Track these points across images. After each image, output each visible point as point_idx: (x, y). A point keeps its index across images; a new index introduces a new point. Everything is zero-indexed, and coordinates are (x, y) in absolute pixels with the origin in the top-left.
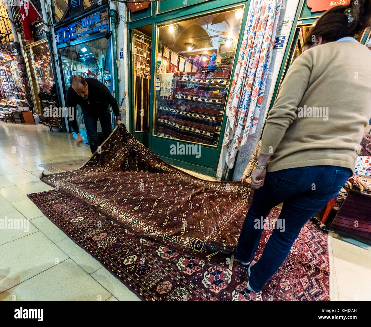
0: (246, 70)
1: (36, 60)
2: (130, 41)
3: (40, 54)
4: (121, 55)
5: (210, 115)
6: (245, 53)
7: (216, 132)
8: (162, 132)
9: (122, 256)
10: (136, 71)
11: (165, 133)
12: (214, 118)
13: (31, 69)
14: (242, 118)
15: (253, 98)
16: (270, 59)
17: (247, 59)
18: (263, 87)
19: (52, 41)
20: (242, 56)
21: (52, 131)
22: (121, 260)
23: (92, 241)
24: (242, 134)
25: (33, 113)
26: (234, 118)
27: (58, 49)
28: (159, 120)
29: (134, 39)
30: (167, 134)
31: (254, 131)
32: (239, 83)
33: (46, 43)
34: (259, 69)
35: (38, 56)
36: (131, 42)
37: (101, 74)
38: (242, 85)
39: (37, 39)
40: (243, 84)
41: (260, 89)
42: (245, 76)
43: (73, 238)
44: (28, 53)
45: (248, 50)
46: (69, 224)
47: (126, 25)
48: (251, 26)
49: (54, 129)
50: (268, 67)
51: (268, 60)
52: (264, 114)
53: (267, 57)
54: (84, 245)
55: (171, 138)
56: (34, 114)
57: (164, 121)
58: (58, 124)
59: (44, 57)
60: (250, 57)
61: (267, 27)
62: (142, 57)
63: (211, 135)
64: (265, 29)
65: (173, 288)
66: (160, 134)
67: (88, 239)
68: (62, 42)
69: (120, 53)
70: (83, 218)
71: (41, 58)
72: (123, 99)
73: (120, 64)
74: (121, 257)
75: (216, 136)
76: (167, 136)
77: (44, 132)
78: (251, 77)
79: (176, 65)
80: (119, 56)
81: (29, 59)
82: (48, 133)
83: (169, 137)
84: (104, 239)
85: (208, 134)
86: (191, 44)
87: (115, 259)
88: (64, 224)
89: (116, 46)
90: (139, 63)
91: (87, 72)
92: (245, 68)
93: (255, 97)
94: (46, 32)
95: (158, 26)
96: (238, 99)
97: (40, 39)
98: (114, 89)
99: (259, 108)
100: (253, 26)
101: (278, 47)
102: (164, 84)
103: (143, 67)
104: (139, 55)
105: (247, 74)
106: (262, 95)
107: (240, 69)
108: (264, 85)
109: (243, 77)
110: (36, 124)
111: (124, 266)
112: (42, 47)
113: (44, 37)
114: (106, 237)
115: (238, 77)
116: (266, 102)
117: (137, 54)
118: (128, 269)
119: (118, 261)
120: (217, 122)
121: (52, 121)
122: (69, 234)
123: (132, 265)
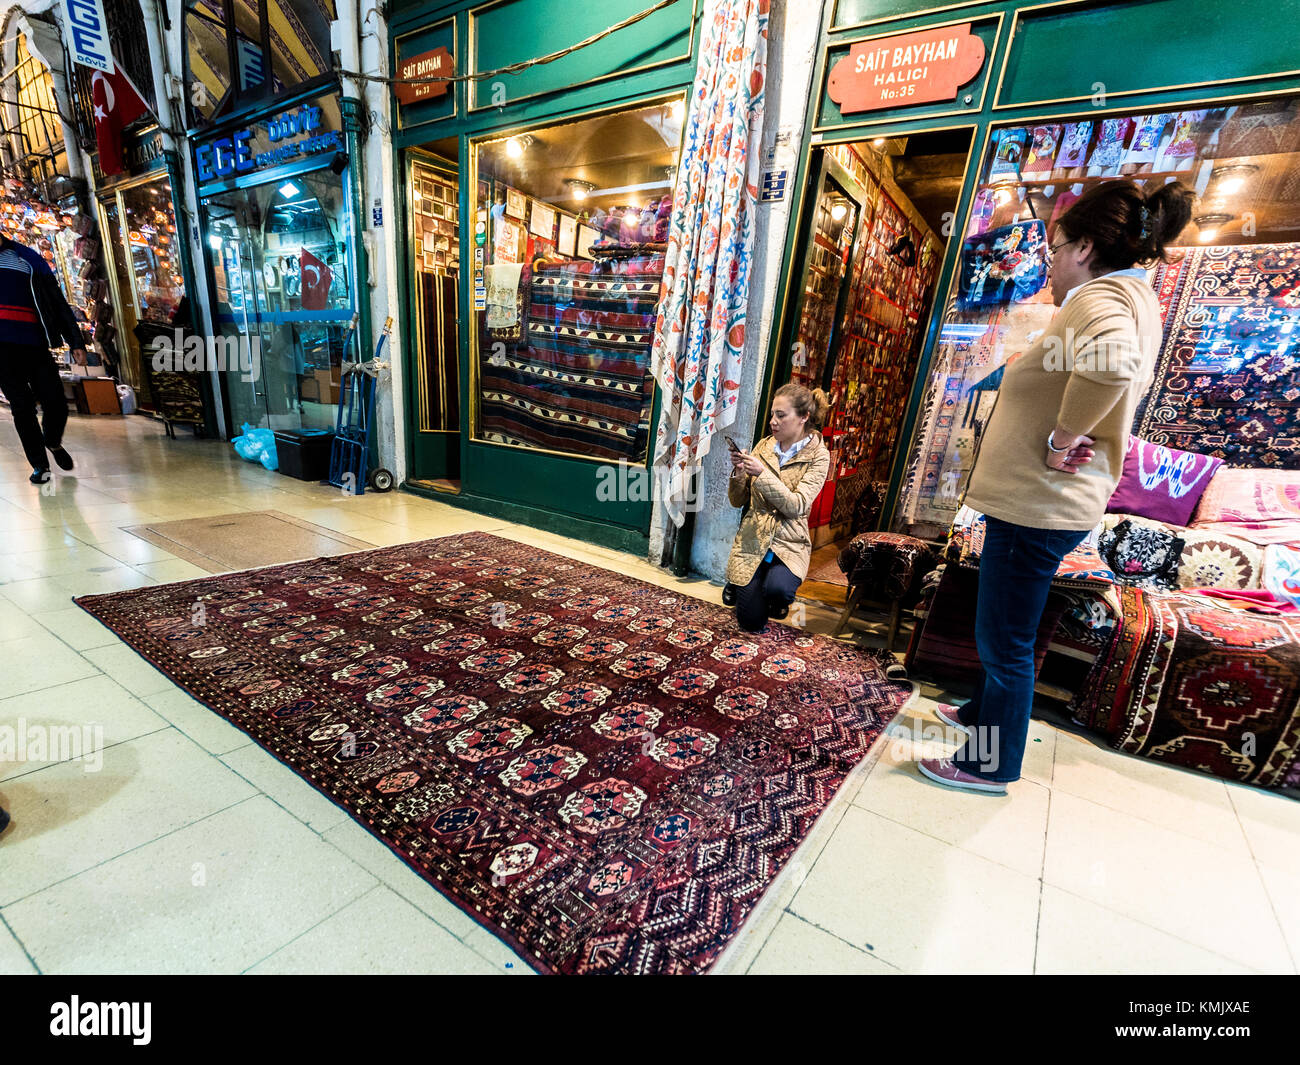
0: (693, 258)
1: (134, 226)
2: (401, 178)
3: (147, 209)
4: (375, 217)
5: (623, 379)
6: (687, 214)
7: (641, 426)
8: (498, 430)
9: (309, 725)
10: (421, 258)
11: (506, 433)
12: (633, 387)
13: (118, 251)
14: (690, 385)
15: (713, 330)
16: (751, 229)
17: (693, 231)
18: (742, 301)
19: (184, 175)
20: (680, 222)
21: (174, 437)
22: (304, 732)
23: (237, 694)
24: (695, 429)
25: (116, 382)
26: (672, 385)
27: (199, 198)
28: (487, 394)
29: (412, 174)
30: (511, 435)
31: (729, 416)
32: (678, 291)
33: (165, 181)
34: (721, 255)
35: (140, 216)
36: (403, 181)
37: (340, 261)
38: (684, 296)
39: (138, 169)
40: (688, 294)
41: (732, 307)
42: (691, 273)
43: (188, 689)
44: (110, 207)
45: (691, 207)
46: (184, 660)
47: (389, 137)
48: (694, 148)
49: (178, 432)
50: (747, 249)
51: (746, 232)
52: (755, 373)
53: (741, 226)
54: (215, 703)
55: (522, 446)
56: (118, 387)
57: (501, 397)
58: (191, 416)
59: (161, 217)
60: (700, 227)
61: (732, 153)
62: (439, 220)
63: (629, 433)
64: (727, 156)
65: (419, 784)
66: (490, 435)
67: (228, 691)
68: (210, 180)
69: (374, 211)
70: (224, 650)
71: (151, 221)
72: (383, 338)
73: (373, 242)
74: (305, 727)
75: (641, 434)
76: (510, 440)
77: (150, 438)
78: (706, 276)
79: (549, 237)
80: (371, 220)
81: (114, 225)
82: (160, 443)
83: (517, 444)
84: (270, 691)
85: (622, 431)
86: (580, 182)
87: (289, 730)
88: (170, 660)
89: (363, 191)
90: (432, 237)
91: (299, 255)
92: (689, 253)
93: (719, 327)
94: (166, 152)
95: (475, 142)
96: (677, 335)
97: (148, 170)
98: (357, 310)
99: (736, 358)
100: (699, 148)
101: (772, 199)
102: (496, 295)
103: (444, 246)
104: (430, 215)
105: (695, 269)
106: (742, 321)
107: (677, 257)
108: (743, 295)
109: (686, 275)
110: (123, 418)
111: (307, 743)
112: (154, 192)
113: (159, 165)
114: (278, 688)
115: (673, 275)
116: (758, 339)
117: (424, 213)
118: (317, 749)
119: (295, 734)
120: (642, 396)
121: (172, 407)
122: (179, 681)
123: (332, 741)
